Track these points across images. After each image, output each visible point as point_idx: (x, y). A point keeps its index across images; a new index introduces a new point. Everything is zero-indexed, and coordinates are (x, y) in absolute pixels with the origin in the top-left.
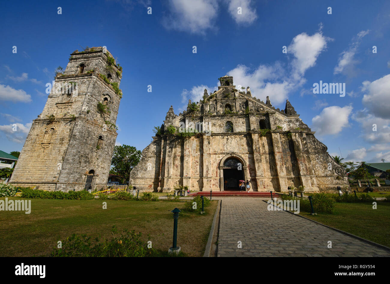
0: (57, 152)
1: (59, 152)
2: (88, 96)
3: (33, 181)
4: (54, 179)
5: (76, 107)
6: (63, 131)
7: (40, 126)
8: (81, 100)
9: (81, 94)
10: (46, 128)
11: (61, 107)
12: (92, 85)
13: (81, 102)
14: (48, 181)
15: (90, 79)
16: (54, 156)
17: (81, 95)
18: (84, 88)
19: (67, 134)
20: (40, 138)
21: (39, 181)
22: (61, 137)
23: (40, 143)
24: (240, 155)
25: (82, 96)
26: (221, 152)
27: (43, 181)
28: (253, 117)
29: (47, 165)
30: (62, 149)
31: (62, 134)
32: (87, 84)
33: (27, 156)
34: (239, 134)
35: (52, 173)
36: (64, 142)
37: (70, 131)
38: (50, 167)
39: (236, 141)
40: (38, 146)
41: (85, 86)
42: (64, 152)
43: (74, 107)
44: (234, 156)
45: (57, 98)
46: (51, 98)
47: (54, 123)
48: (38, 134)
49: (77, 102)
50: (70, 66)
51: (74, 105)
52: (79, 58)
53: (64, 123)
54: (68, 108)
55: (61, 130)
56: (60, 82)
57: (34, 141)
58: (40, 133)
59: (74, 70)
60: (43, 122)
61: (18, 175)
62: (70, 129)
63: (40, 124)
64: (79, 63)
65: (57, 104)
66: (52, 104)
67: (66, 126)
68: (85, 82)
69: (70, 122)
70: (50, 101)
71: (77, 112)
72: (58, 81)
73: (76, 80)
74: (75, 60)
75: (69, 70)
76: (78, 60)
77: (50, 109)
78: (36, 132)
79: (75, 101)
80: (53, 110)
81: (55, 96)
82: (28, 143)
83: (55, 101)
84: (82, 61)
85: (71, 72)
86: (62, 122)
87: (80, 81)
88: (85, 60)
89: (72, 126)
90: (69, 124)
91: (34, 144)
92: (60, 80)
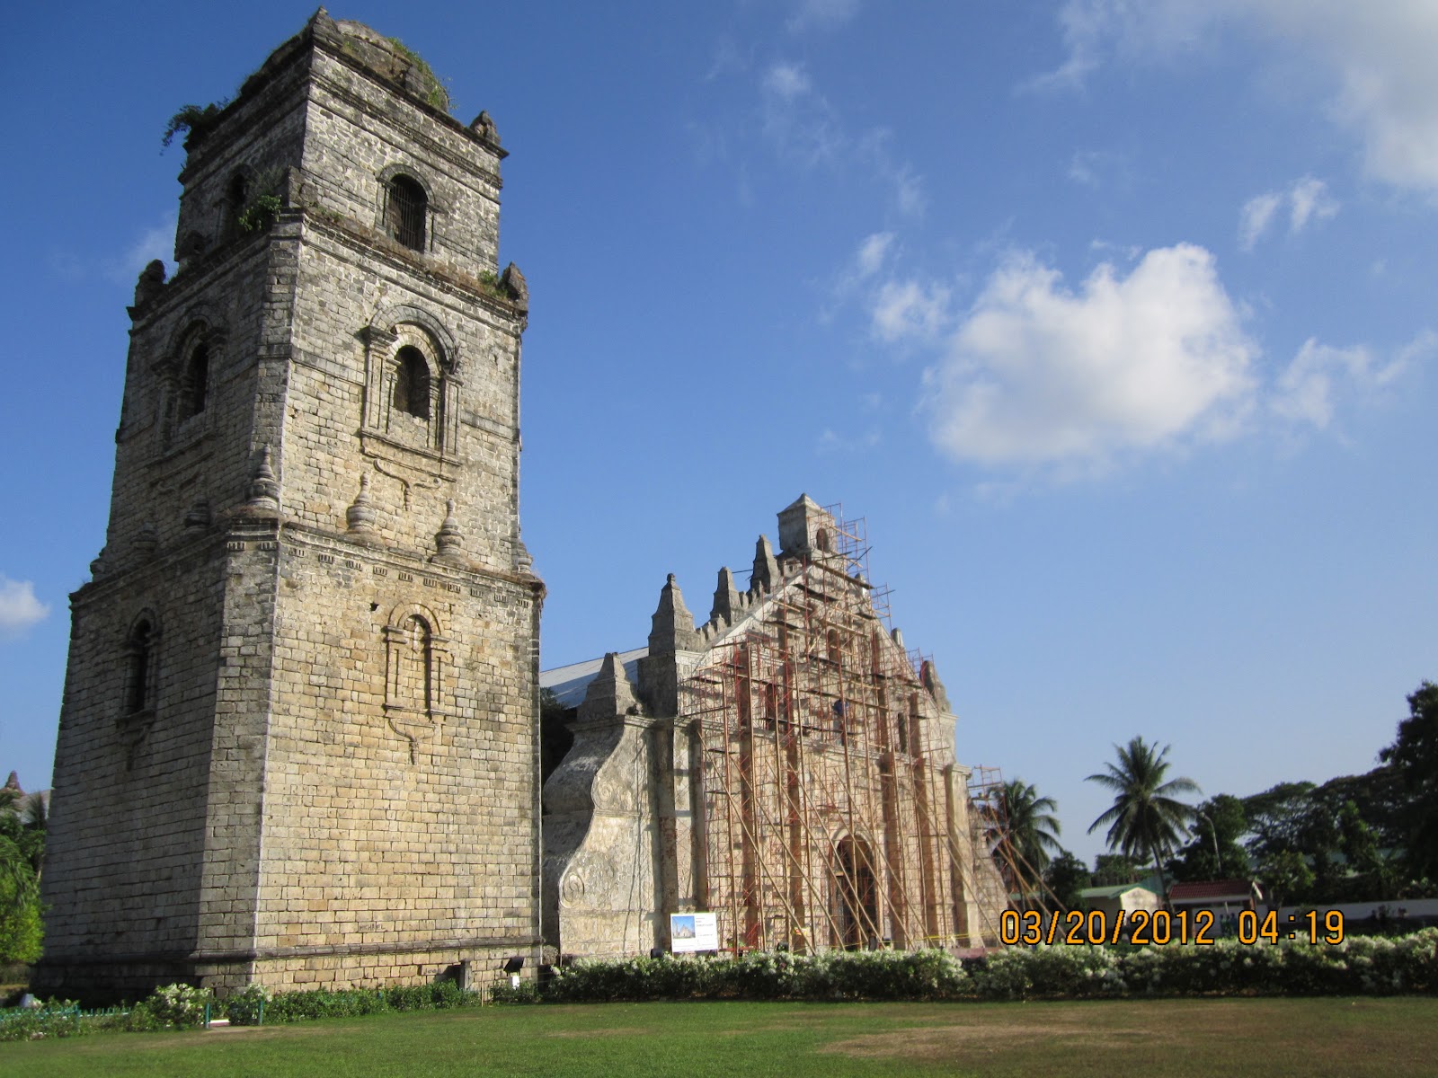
0: (484, 773)
1: (492, 775)
3: (406, 938)
4: (509, 921)
5: (483, 503)
7: (326, 580)
8: (495, 463)
9: (489, 425)
10: (374, 607)
11: (392, 469)
13: (499, 481)
14: (488, 933)
16: (474, 798)
17: (489, 432)
18: (491, 387)
19: (507, 673)
20: (359, 665)
21: (437, 934)
22: (482, 687)
23: (366, 697)
25: (492, 439)
27: (458, 933)
29: (452, 848)
30: (502, 756)
31: (482, 668)
32: (500, 367)
33: (311, 777)
35: (490, 891)
36: (502, 717)
37: (517, 658)
38: (470, 858)
40: (361, 718)
41: (494, 373)
42: (522, 781)
43: (468, 499)
45: (346, 386)
46: (305, 371)
47: (418, 580)
48: (334, 632)
49: (480, 475)
50: (326, 137)
51: (467, 488)
52: (376, 114)
53: (473, 601)
54: (439, 495)
55: (465, 638)
56: (330, 263)
57: (323, 680)
58: (348, 632)
59: (363, 193)
60: (348, 554)
61: (293, 905)
62: (516, 648)
63: (320, 558)
64: (388, 160)
65: (370, 436)
66: (323, 422)
67: (487, 624)
68: (491, 348)
69: (504, 602)
70: (299, 386)
71: (494, 537)
72: (318, 249)
73: (434, 308)
74: (346, 101)
75: (331, 171)
76: (370, 124)
77: (321, 456)
78: (316, 619)
79: (467, 460)
80: (341, 470)
81: (331, 368)
82: (288, 688)
83: (339, 402)
84: (397, 147)
85: (350, 198)
86: (458, 591)
87: (460, 327)
88: (416, 149)
89: (521, 632)
90: (500, 611)
91: (330, 703)
92: (326, 242)
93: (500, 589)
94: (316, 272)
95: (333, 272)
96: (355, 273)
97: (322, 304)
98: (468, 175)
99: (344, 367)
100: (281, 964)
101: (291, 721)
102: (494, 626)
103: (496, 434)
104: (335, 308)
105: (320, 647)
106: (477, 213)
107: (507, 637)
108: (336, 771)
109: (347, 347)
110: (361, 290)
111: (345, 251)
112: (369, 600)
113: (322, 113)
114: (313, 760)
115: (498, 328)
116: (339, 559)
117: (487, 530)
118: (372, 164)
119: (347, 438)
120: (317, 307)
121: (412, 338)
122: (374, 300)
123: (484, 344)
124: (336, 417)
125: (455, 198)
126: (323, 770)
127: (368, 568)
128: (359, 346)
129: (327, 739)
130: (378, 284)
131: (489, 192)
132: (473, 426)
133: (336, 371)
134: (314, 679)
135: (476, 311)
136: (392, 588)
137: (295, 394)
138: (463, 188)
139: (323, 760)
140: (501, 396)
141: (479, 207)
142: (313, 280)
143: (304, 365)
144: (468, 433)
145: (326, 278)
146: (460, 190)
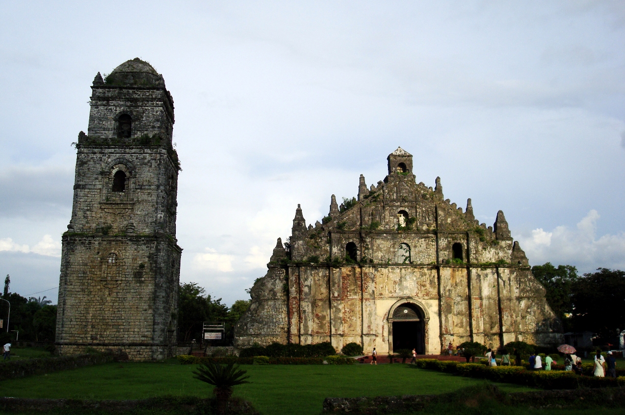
0: (135, 296)
1: (138, 296)
2: (162, 192)
5: (144, 213)
6: (134, 259)
7: (84, 248)
8: (150, 199)
9: (146, 187)
10: (98, 253)
11: (111, 211)
12: (164, 169)
15: (158, 155)
16: (131, 303)
17: (148, 189)
18: (149, 174)
20: (93, 270)
22: (135, 271)
24: (420, 300)
25: (148, 191)
26: (390, 295)
28: (443, 240)
30: (142, 290)
31: (135, 265)
32: (153, 166)
33: (78, 300)
34: (421, 266)
36: (143, 279)
37: (149, 260)
38: (129, 320)
39: (415, 279)
40: (93, 284)
41: (151, 169)
42: (150, 297)
43: (139, 213)
44: (411, 302)
45: (96, 191)
46: (83, 190)
47: (113, 243)
48: (86, 262)
49: (143, 204)
50: (96, 115)
51: (138, 210)
52: (113, 98)
53: (133, 245)
54: (127, 214)
55: (130, 257)
56: (91, 156)
57: (82, 275)
58: (90, 261)
59: (109, 126)
60: (89, 240)
61: (73, 332)
62: (149, 257)
63: (82, 243)
64: (118, 112)
65: (102, 203)
66: (88, 203)
67: (138, 252)
68: (149, 161)
69: (145, 244)
70: (81, 195)
71: (148, 223)
72: (87, 153)
73: (127, 156)
74: (103, 100)
75: (98, 125)
76: (112, 103)
77: (88, 213)
78: (80, 259)
79: (138, 200)
80: (94, 215)
81: (90, 187)
82: (72, 278)
83: (93, 196)
84: (122, 106)
85: (104, 130)
86: (128, 244)
87: (137, 158)
88: (129, 104)
89: (151, 252)
90: (144, 247)
91: (84, 281)
92: (89, 150)
93: (143, 240)
94: (86, 160)
95: (92, 158)
96: (99, 155)
97: (89, 169)
98: (150, 102)
99: (95, 185)
100: (70, 346)
101: (72, 287)
102: (141, 252)
103: (150, 189)
104: (92, 169)
105: (81, 266)
106: (153, 114)
107: (145, 255)
108: (86, 299)
109: (97, 179)
110: (101, 160)
111: (96, 150)
112: (97, 251)
113: (95, 108)
114: (79, 296)
115: (152, 154)
116: (87, 242)
117: (145, 221)
118: (112, 116)
119: (96, 205)
120: (86, 171)
121: (120, 168)
122: (105, 161)
123: (146, 161)
124: (93, 200)
125: (143, 113)
126: (82, 299)
127: (97, 243)
128: (100, 177)
129: (83, 290)
130: (107, 156)
131: (158, 104)
132: (141, 189)
133: (92, 187)
134: (79, 275)
135: (144, 151)
136: (104, 246)
137: (80, 197)
138: (147, 108)
139: (82, 296)
140: (152, 176)
141: (154, 112)
142: (86, 163)
143: (83, 188)
144: (139, 192)
145: (90, 161)
146: (146, 109)
